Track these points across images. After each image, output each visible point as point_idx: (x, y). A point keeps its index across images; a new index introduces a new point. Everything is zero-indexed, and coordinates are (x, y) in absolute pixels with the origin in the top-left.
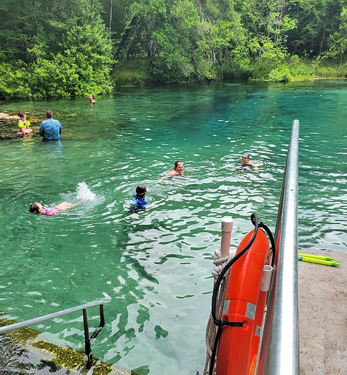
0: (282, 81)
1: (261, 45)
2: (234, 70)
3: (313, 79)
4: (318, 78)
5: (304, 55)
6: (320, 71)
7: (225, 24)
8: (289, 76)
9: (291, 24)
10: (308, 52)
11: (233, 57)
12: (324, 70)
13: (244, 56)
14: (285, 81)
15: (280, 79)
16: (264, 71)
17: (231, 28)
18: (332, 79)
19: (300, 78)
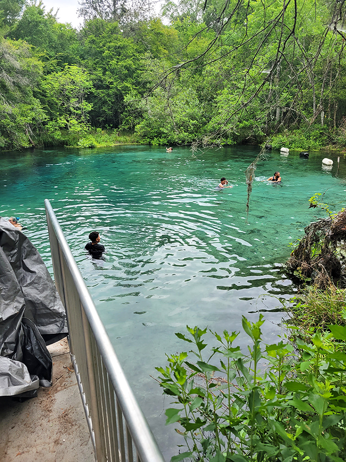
0: (89, 147)
1: (68, 121)
2: (50, 140)
3: (113, 145)
4: (118, 144)
5: (106, 128)
6: (119, 139)
7: (26, 107)
8: (95, 143)
9: (89, 107)
10: (109, 126)
11: (48, 130)
12: (122, 139)
13: (56, 129)
14: (92, 147)
15: (88, 146)
16: (76, 140)
17: (32, 109)
18: (129, 145)
19: (104, 145)
